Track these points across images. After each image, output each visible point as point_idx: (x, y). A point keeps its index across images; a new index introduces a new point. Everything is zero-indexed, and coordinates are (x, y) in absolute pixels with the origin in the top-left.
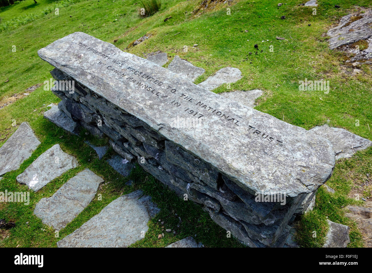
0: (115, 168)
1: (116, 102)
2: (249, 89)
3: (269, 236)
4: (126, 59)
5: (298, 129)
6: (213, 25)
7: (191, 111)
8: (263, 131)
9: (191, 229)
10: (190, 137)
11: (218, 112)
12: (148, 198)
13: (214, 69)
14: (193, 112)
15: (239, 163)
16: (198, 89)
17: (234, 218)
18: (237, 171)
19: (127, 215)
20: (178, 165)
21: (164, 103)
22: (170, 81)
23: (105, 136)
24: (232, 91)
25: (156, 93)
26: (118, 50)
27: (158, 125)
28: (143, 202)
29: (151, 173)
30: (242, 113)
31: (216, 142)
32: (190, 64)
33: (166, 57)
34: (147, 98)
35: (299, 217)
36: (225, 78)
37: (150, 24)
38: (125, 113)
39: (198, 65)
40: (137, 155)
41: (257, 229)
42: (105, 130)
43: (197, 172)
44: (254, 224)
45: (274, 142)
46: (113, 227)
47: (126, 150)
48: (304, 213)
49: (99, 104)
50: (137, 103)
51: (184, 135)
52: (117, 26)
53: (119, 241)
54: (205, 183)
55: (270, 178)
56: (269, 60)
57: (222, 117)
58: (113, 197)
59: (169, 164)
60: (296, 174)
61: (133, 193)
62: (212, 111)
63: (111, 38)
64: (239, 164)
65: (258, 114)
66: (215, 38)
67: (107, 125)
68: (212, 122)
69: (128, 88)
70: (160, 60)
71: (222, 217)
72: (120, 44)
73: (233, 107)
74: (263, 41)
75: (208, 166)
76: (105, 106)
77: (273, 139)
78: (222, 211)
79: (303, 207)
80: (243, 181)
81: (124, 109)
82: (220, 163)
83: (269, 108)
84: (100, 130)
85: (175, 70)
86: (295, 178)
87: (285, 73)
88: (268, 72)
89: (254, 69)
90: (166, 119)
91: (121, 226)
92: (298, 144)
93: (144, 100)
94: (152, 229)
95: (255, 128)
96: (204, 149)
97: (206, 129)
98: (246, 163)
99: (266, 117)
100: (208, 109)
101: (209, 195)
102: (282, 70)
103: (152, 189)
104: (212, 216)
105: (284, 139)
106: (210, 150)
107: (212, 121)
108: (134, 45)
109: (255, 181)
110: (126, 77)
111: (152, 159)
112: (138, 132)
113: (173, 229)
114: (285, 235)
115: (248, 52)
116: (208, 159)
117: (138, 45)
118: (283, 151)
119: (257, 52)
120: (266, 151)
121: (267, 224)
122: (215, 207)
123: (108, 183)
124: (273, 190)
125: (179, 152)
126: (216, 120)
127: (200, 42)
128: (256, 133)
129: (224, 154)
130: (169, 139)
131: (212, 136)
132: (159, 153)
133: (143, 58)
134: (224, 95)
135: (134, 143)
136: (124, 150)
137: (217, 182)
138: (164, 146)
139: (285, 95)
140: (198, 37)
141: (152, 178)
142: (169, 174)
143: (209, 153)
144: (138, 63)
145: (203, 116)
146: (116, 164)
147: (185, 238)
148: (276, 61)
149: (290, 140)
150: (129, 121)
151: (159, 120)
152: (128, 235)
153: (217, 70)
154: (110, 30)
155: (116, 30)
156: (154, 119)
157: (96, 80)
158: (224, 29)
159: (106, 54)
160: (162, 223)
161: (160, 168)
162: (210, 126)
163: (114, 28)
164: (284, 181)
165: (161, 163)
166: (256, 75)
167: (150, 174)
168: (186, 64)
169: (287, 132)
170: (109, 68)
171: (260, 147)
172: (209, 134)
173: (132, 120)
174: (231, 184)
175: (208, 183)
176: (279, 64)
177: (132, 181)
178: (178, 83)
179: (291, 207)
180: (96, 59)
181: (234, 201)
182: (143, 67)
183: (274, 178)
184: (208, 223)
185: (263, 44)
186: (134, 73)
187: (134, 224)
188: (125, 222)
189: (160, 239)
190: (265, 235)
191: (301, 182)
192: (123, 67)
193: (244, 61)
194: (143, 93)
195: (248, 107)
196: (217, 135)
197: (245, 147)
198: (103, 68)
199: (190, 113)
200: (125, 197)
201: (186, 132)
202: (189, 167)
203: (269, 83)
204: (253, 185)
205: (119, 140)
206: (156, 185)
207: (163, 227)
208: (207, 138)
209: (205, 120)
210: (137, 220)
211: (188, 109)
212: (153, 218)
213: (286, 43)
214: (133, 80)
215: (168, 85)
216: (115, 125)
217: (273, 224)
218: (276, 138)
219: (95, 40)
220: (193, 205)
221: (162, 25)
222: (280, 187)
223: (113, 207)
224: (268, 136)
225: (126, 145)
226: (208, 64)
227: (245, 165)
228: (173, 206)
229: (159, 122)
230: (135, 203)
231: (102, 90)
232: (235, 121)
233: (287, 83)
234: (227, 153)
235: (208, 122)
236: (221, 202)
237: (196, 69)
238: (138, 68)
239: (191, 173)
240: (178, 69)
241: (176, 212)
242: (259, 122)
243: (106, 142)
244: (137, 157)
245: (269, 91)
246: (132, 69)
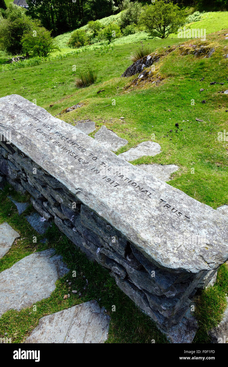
0: (32, 225)
1: (40, 163)
2: (166, 163)
3: (169, 308)
4: (55, 124)
5: (205, 207)
6: (140, 102)
7: (109, 179)
8: (173, 205)
9: (96, 293)
10: (104, 204)
11: (133, 183)
12: (59, 257)
13: (136, 141)
14: (110, 180)
15: (147, 234)
16: (118, 160)
17: (138, 286)
18: (145, 242)
19: (37, 272)
20: (90, 229)
21: (85, 169)
22: (93, 149)
23: (27, 193)
24: (150, 164)
25: (78, 159)
26: (49, 115)
27: (76, 189)
28: (54, 261)
29: (65, 233)
30: (155, 186)
31: (128, 211)
32: (114, 135)
33: (94, 126)
34: (69, 162)
35: (199, 291)
36: (145, 150)
37: (84, 94)
38: (47, 174)
39: (122, 136)
40: (54, 215)
41: (158, 300)
42: (28, 188)
43: (107, 238)
44: (156, 295)
45: (182, 217)
46: (22, 283)
47: (45, 209)
48: (205, 288)
49: (24, 163)
50: (59, 166)
51: (99, 201)
52: (55, 92)
53: (26, 297)
54: (114, 250)
55: (175, 252)
56: (187, 138)
57: (136, 188)
58: (26, 253)
59: (83, 227)
60: (199, 251)
61: (46, 251)
62: (128, 182)
63: (48, 102)
64: (147, 236)
65: (170, 189)
66: (141, 114)
67: (30, 183)
68: (127, 192)
69: (53, 151)
70: (88, 128)
71: (127, 284)
72: (55, 109)
73: (148, 180)
74: (183, 121)
75: (118, 234)
76: (30, 165)
77: (182, 214)
78: (127, 278)
79: (204, 282)
80: (149, 252)
81: (47, 170)
82: (130, 232)
83: (182, 183)
84: (23, 187)
85: (101, 139)
86: (198, 254)
87: (200, 152)
88: (185, 149)
89: (173, 146)
90: (84, 184)
91: (30, 283)
92: (205, 222)
93: (66, 164)
94: (59, 288)
95: (166, 202)
96: (116, 217)
97: (120, 198)
98: (154, 235)
99: (177, 192)
100: (125, 179)
101: (116, 262)
102: (198, 149)
103: (64, 249)
104: (117, 282)
105: (192, 216)
106: (121, 218)
107: (127, 190)
108: (67, 111)
109: (160, 254)
110: (53, 141)
111: (67, 220)
112: (57, 193)
113: (79, 291)
114: (185, 309)
115: (169, 129)
116: (118, 227)
117: (70, 112)
118: (190, 226)
119: (177, 130)
120: (174, 225)
121: (168, 296)
122: (121, 274)
123: (24, 238)
124: (176, 264)
125: (93, 217)
126: (130, 190)
127: (126, 116)
128: (167, 206)
129: (134, 224)
130: (85, 203)
131: (125, 205)
132: (75, 216)
133: (71, 125)
134: (143, 166)
135: (52, 203)
136: (43, 208)
137: (125, 250)
138: (80, 209)
139: (199, 173)
140: (126, 110)
141: (66, 238)
142: (82, 236)
143: (120, 222)
144: (65, 129)
145: (119, 185)
146: (34, 221)
147: (90, 301)
148: (193, 141)
149: (198, 217)
150: (50, 182)
151: (78, 184)
152: (35, 292)
153: (139, 142)
154: (48, 95)
155: (54, 96)
156: (73, 183)
157: (24, 140)
158: (149, 106)
159: (37, 118)
160: (70, 283)
161: (74, 230)
162: (125, 196)
163: (52, 94)
164: (187, 257)
165: (75, 225)
166: (174, 151)
167: (64, 235)
168: (111, 134)
169: (195, 209)
170: (38, 130)
171: (168, 221)
172: (122, 203)
173: (53, 182)
174: (137, 253)
175: (117, 250)
176: (196, 143)
177: (47, 240)
178: (100, 151)
179: (193, 281)
180: (27, 121)
181: (140, 270)
182: (70, 133)
183: (178, 253)
184: (113, 288)
185: (183, 124)
186: (61, 138)
187: (42, 282)
188: (34, 279)
189: (65, 299)
190: (165, 307)
191: (203, 259)
192: (51, 131)
193: (164, 137)
194: (66, 157)
195: (162, 182)
196: (129, 205)
197: (155, 219)
198: (33, 130)
199: (107, 181)
200: (38, 254)
201: (101, 199)
202: (100, 232)
203: (185, 160)
204: (158, 257)
205: (38, 199)
206: (68, 246)
207: (70, 288)
208: (120, 207)
209: (120, 189)
210: (46, 278)
211: (106, 177)
212: (61, 278)
213: (204, 125)
214: (58, 144)
215: (90, 153)
216: (37, 184)
217: (173, 297)
218: (184, 214)
219: (29, 104)
220: (101, 269)
221: (94, 96)
222: (183, 262)
223: (25, 263)
224: (177, 211)
225: (45, 205)
226: (131, 136)
227: (153, 237)
228: (82, 268)
229: (77, 186)
230: (46, 262)
231: (29, 150)
232: (148, 193)
233: (202, 162)
234: (137, 224)
235: (123, 192)
236: (127, 270)
237: (120, 140)
238: (65, 133)
239: (102, 238)
240: (104, 138)
241: (84, 274)
242: (170, 197)
243: (27, 199)
244: (54, 217)
245: (184, 168)
246: (59, 134)
